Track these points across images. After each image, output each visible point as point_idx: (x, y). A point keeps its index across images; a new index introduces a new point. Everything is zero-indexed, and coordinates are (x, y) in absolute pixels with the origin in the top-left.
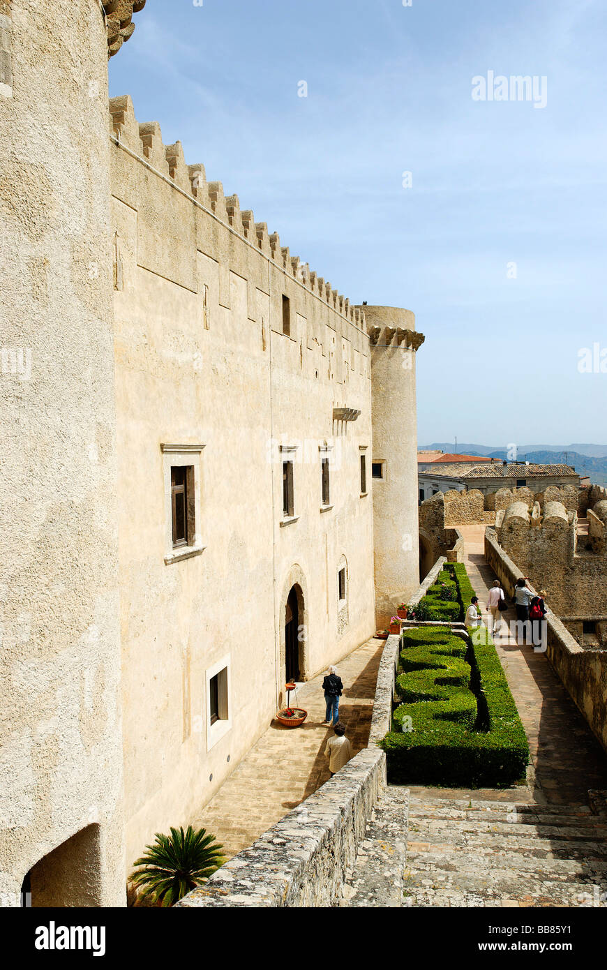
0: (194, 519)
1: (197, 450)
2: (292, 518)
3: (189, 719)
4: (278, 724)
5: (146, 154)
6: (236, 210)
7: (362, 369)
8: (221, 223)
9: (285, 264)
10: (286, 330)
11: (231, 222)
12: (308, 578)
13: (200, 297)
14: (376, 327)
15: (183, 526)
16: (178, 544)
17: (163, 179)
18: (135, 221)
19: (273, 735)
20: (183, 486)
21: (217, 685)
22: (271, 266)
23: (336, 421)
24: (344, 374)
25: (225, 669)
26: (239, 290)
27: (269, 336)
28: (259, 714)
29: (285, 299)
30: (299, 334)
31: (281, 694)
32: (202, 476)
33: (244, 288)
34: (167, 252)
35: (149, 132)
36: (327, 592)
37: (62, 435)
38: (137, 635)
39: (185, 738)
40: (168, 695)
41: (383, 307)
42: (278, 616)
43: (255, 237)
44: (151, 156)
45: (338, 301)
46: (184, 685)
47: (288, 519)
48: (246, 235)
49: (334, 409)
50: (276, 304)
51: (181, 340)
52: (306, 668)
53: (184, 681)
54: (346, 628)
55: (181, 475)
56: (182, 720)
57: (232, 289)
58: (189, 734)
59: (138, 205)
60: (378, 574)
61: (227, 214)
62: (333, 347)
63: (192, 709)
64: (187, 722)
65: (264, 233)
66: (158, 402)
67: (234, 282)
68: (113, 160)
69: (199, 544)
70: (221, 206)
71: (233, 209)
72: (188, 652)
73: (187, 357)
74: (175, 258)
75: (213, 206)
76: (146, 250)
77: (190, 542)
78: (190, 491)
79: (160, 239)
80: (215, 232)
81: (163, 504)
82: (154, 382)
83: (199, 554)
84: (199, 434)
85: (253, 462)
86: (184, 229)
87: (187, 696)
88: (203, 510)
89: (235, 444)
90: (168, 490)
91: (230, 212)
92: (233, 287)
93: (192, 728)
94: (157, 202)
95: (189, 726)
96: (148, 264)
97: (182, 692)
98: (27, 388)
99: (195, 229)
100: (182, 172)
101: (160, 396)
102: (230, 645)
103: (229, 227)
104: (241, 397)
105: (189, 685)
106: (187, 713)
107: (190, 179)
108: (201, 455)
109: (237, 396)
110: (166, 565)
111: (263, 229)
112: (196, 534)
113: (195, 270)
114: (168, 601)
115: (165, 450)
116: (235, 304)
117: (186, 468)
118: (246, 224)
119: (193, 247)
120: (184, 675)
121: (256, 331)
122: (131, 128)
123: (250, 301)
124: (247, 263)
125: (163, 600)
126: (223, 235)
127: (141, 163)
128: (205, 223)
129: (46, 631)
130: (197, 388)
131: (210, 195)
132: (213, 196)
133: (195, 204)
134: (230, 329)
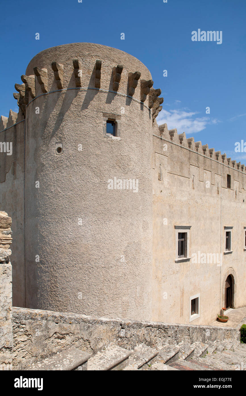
0: (187, 249)
1: (189, 228)
2: (230, 251)
4: (218, 320)
5: (172, 139)
6: (207, 149)
8: (201, 155)
9: (229, 164)
10: (229, 186)
11: (204, 153)
12: (237, 273)
13: (191, 180)
15: (182, 249)
17: (178, 145)
18: (167, 160)
19: (217, 323)
20: (184, 239)
21: (194, 303)
22: (222, 165)
25: (198, 298)
26: (207, 176)
27: (220, 189)
28: (212, 315)
29: (229, 176)
30: (235, 187)
31: (221, 310)
32: (191, 236)
33: (210, 174)
34: (179, 167)
35: (173, 132)
37: (132, 224)
38: (164, 282)
39: (181, 316)
40: (175, 302)
42: (222, 284)
43: (215, 157)
44: (173, 139)
46: (181, 299)
47: (228, 251)
48: (211, 156)
50: (224, 178)
51: (183, 193)
52: (234, 304)
55: (182, 236)
56: (180, 311)
58: (182, 315)
59: (168, 155)
61: (203, 151)
63: (184, 307)
64: (182, 311)
65: (219, 155)
66: (174, 213)
67: (206, 173)
68: (160, 143)
69: (188, 257)
70: (200, 149)
71: (205, 149)
72: (183, 290)
73: (185, 199)
74: (181, 168)
75: (197, 150)
76: (171, 167)
77: (186, 256)
78: (186, 240)
79: (176, 164)
80: (198, 158)
81: (175, 244)
82: (173, 207)
83: (188, 260)
84: (189, 223)
85: (212, 232)
86: (185, 159)
87: (182, 303)
88: (190, 247)
89: (204, 226)
90: (177, 240)
91: (204, 150)
92: (205, 174)
93: (184, 313)
94: (175, 153)
95: (183, 313)
96: (171, 172)
97: (180, 302)
98: (122, 212)
99: (189, 159)
100: (185, 142)
101: (175, 211)
102: (200, 290)
103: (204, 155)
104: (208, 210)
105: (183, 300)
106: (182, 309)
107: (188, 143)
108: (190, 229)
109: (206, 210)
110: (176, 263)
111: (219, 153)
112: (187, 254)
113: (189, 171)
114: (176, 273)
115: (176, 227)
116: (206, 180)
117: (184, 233)
118: (211, 153)
119: (188, 164)
120: (181, 297)
121: (215, 188)
122: (166, 133)
123: (212, 178)
124: (211, 166)
125: (174, 273)
126: (201, 159)
127: (170, 142)
128: (194, 156)
129: (126, 274)
130: (189, 208)
131: (196, 146)
132: (197, 146)
133: (190, 151)
134: (203, 188)
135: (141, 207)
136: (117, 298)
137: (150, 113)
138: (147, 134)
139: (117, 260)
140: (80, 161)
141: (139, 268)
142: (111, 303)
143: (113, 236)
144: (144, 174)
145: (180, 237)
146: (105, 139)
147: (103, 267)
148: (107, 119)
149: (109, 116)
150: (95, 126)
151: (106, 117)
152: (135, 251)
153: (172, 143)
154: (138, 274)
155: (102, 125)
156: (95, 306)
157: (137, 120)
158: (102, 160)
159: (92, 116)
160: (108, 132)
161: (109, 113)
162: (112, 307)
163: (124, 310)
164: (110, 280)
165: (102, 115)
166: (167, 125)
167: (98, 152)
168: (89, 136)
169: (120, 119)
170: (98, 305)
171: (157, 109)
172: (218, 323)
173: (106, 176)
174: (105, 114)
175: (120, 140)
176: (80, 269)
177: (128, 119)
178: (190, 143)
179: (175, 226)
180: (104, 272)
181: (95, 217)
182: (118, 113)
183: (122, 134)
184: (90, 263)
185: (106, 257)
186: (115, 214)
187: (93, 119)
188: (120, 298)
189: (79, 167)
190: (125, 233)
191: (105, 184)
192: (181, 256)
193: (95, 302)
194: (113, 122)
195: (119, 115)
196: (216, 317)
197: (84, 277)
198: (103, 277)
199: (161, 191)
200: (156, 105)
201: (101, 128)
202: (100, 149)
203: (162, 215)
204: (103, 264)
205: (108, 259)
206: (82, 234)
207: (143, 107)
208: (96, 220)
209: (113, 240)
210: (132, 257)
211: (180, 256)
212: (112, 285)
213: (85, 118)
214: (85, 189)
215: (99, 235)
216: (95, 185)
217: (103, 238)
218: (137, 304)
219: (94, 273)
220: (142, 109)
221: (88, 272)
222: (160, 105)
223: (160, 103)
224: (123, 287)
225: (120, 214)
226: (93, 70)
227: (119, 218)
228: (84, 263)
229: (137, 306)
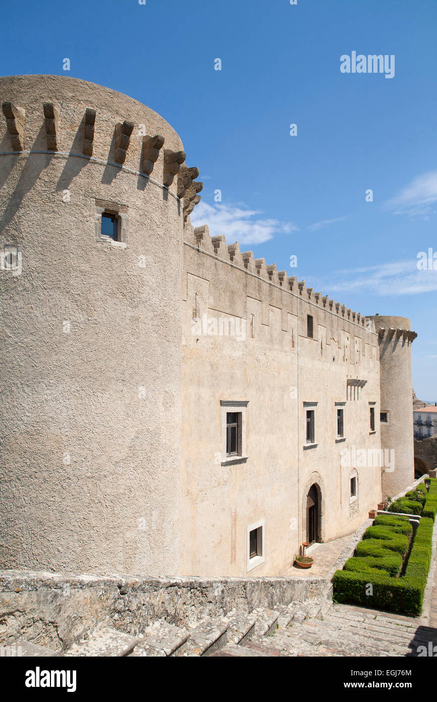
0: (241, 442)
1: (244, 404)
2: (313, 444)
3: (235, 551)
4: (295, 564)
5: (216, 252)
6: (274, 272)
7: (371, 354)
8: (264, 281)
9: (309, 297)
10: (310, 334)
11: (270, 279)
12: (325, 481)
13: (248, 322)
14: (382, 328)
15: (234, 442)
16: (231, 455)
17: (226, 263)
18: (208, 286)
19: (294, 571)
20: (236, 424)
21: (255, 536)
22: (299, 299)
23: (349, 387)
24: (357, 358)
25: (261, 527)
26: (275, 315)
27: (296, 338)
28: (285, 557)
29: (310, 318)
30: (320, 337)
31: (301, 547)
32: (248, 418)
33: (280, 314)
34: (227, 299)
35: (219, 240)
36: (341, 491)
38: (202, 501)
39: (231, 562)
40: (221, 536)
41: (388, 317)
42: (301, 501)
43: (288, 285)
44: (219, 252)
45: (351, 315)
47: (310, 444)
48: (281, 284)
49: (348, 380)
50: (302, 320)
51: (235, 344)
52: (322, 535)
53: (232, 530)
54: (356, 514)
55: (234, 418)
56: (230, 552)
57: (270, 315)
58: (235, 560)
59: (209, 278)
60: (384, 482)
61: (268, 275)
62: (348, 343)
63: (237, 546)
64: (234, 553)
65: (294, 282)
66: (219, 378)
67: (272, 311)
68: (196, 258)
69: (244, 455)
70: (264, 271)
71: (272, 272)
72: (235, 515)
73: (238, 354)
74: (232, 302)
75: (258, 272)
76: (214, 299)
77: (239, 454)
78: (239, 426)
79: (223, 294)
80: (259, 286)
81: (221, 432)
82: (217, 368)
83: (244, 460)
84: (246, 395)
85: (284, 411)
86: (238, 287)
87: (233, 538)
88: (247, 437)
89: (271, 400)
90: (225, 425)
91: (270, 273)
92: (271, 314)
93: (237, 557)
94: (222, 275)
95: (235, 555)
96: (215, 307)
97: (231, 536)
98: (127, 376)
99: (246, 286)
100: (238, 258)
101: (221, 375)
102: (265, 514)
103: (269, 282)
104: (276, 374)
105: (235, 532)
106: (233, 548)
107: (243, 260)
108: (246, 407)
109: (273, 374)
110: (222, 465)
111: (294, 280)
112: (242, 450)
113: (245, 307)
114: (223, 485)
115: (223, 403)
116: (273, 323)
117: (238, 413)
118: (281, 279)
119: (244, 295)
120: (232, 527)
121: (288, 337)
122: (207, 240)
123: (283, 320)
124: (281, 300)
125: (219, 484)
126: (265, 287)
127: (212, 257)
128: (253, 282)
129: (132, 489)
130: (245, 370)
131: (256, 266)
132: (258, 266)
133: (246, 273)
134: (269, 337)
135: (161, 366)
136: (115, 535)
137: (179, 206)
138: (173, 240)
139: (117, 462)
140: (50, 281)
141: (156, 477)
142: (104, 545)
143: (108, 419)
144: (167, 309)
145: (230, 420)
146: (99, 245)
147: (89, 478)
148: (103, 210)
149: (108, 205)
150: (81, 221)
151: (101, 206)
152: (150, 446)
153: (217, 259)
154: (154, 489)
155: (93, 220)
156: (73, 553)
157: (156, 216)
158: (92, 281)
159: (75, 202)
160: (103, 232)
161: (106, 199)
162: (104, 552)
163: (127, 556)
164: (103, 501)
165: (94, 203)
166: (208, 228)
167: (85, 267)
168: (68, 238)
169: (126, 212)
170: (78, 550)
171: (191, 200)
172: (297, 571)
173: (99, 309)
174: (99, 202)
175: (125, 249)
176: (45, 481)
177: (141, 213)
178: (246, 261)
179: (221, 402)
180: (90, 486)
181: (77, 384)
182: (124, 202)
183: (129, 239)
184: (65, 470)
185: (94, 458)
186: (113, 378)
187: (77, 208)
188: (121, 535)
189: (48, 292)
190: (130, 413)
191: (96, 324)
192: (232, 453)
193: (71, 543)
194: (114, 216)
195: (125, 205)
196: (291, 560)
197: (53, 497)
198: (88, 495)
199: (198, 340)
200: (189, 193)
201: (92, 224)
202: (88, 261)
203: (199, 382)
204: (90, 470)
205: (100, 461)
206: (50, 415)
207: (167, 195)
208: (78, 388)
209: (108, 425)
210: (144, 457)
211: (230, 454)
212: (105, 510)
213: (63, 205)
214: (58, 333)
215: (84, 417)
216: (77, 326)
217: (90, 424)
218: (152, 545)
219: (71, 488)
220: (165, 197)
221: (59, 487)
222: (197, 194)
223: (198, 191)
224: (126, 512)
225: (123, 379)
226: (79, 124)
227: (120, 386)
228: (51, 469)
229: (152, 548)
